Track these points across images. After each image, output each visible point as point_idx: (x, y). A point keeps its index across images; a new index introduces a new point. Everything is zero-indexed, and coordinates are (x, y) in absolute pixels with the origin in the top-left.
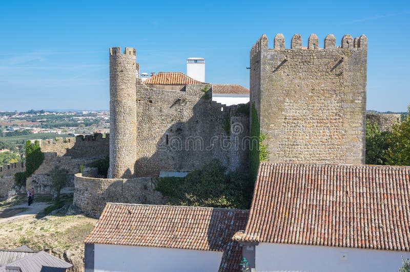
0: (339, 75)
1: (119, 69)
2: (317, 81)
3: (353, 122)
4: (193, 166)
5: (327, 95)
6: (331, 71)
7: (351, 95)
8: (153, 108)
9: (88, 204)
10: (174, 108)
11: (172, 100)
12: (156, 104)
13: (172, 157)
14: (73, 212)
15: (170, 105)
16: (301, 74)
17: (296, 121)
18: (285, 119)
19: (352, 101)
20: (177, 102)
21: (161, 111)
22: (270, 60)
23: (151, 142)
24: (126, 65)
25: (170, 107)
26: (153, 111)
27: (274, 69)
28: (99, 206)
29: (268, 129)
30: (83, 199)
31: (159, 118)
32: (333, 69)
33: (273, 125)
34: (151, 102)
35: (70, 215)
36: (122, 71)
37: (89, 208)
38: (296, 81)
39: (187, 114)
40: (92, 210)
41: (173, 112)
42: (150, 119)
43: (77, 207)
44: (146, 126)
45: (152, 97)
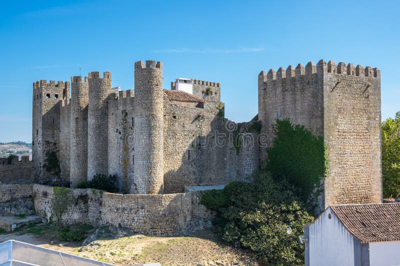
0: (367, 98)
1: (155, 82)
2: (356, 102)
3: (375, 135)
4: (211, 180)
5: (361, 113)
6: (363, 94)
7: (374, 114)
8: (177, 123)
9: (145, 223)
10: (194, 123)
11: (193, 116)
12: (180, 120)
13: (194, 172)
14: (125, 233)
15: (191, 121)
16: (346, 95)
17: (344, 134)
18: (339, 132)
19: (374, 119)
20: (198, 118)
21: (183, 126)
22: (329, 82)
23: (175, 157)
24: (160, 79)
25: (192, 123)
26: (177, 126)
27: (331, 90)
28: (160, 224)
29: (329, 141)
30: (136, 219)
31: (182, 133)
32: (364, 92)
33: (331, 137)
34: (175, 117)
35: (121, 237)
36: (157, 85)
37: (148, 227)
38: (344, 101)
39: (206, 130)
40: (152, 229)
41: (193, 127)
42: (175, 133)
43: (127, 228)
44: (171, 142)
45: (176, 113)
